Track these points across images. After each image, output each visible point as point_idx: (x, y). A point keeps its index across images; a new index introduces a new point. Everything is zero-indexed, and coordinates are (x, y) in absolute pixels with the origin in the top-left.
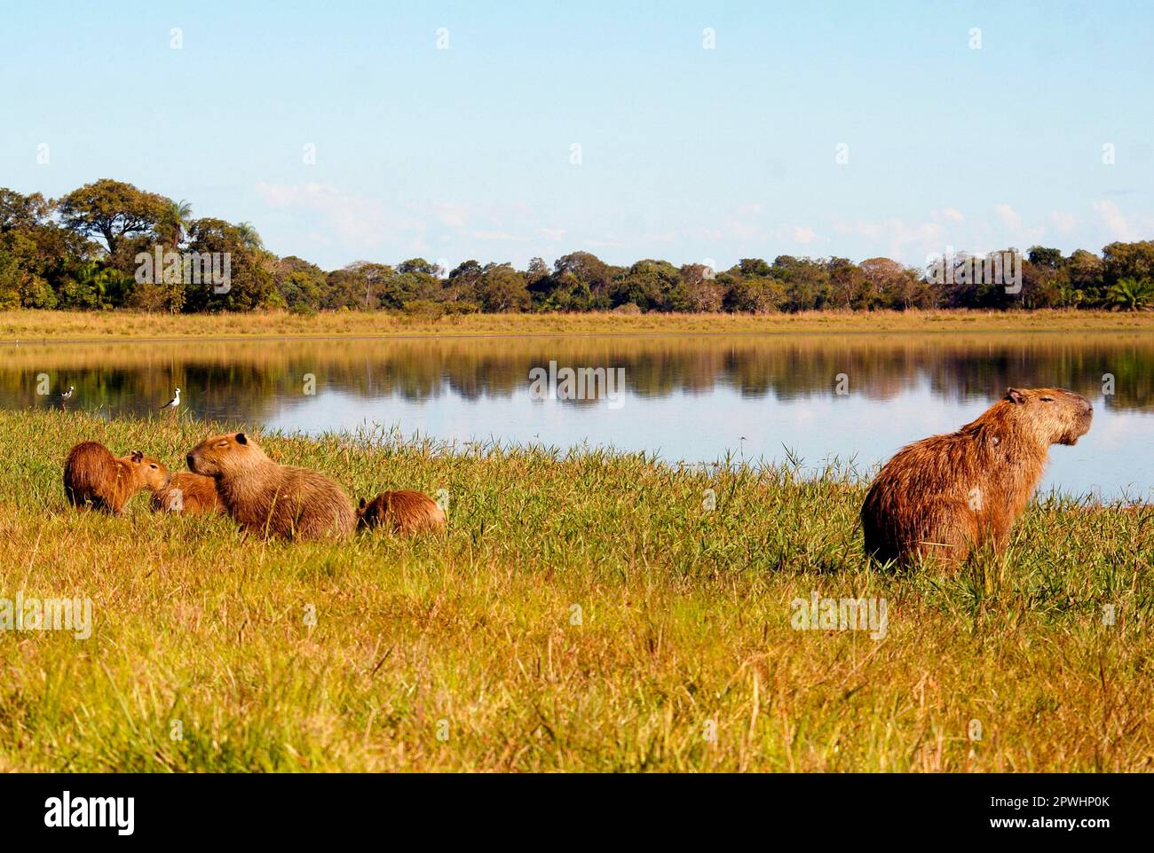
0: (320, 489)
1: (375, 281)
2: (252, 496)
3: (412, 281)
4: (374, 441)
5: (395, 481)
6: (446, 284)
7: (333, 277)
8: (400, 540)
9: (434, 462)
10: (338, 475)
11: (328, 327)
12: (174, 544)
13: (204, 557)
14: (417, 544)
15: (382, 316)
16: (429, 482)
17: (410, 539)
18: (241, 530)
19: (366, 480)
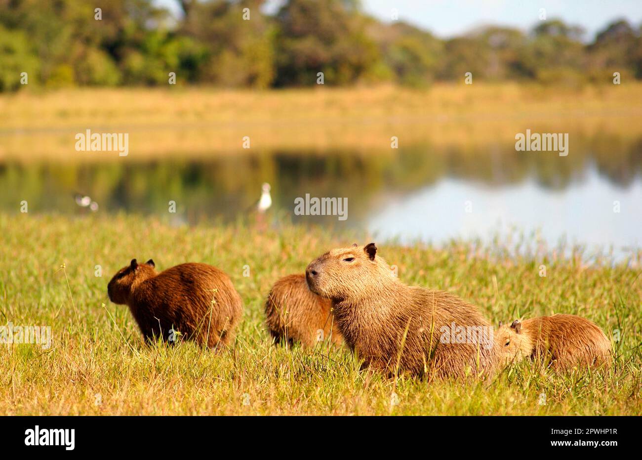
0: (457, 315)
1: (502, 47)
2: (378, 326)
3: (547, 45)
4: (511, 249)
5: (543, 300)
6: (590, 49)
7: (452, 45)
8: (556, 377)
9: (588, 273)
10: (472, 293)
11: (445, 104)
12: (284, 386)
13: (320, 401)
14: (578, 382)
15: (512, 90)
16: (585, 300)
17: (568, 376)
18: (365, 366)
19: (507, 298)
